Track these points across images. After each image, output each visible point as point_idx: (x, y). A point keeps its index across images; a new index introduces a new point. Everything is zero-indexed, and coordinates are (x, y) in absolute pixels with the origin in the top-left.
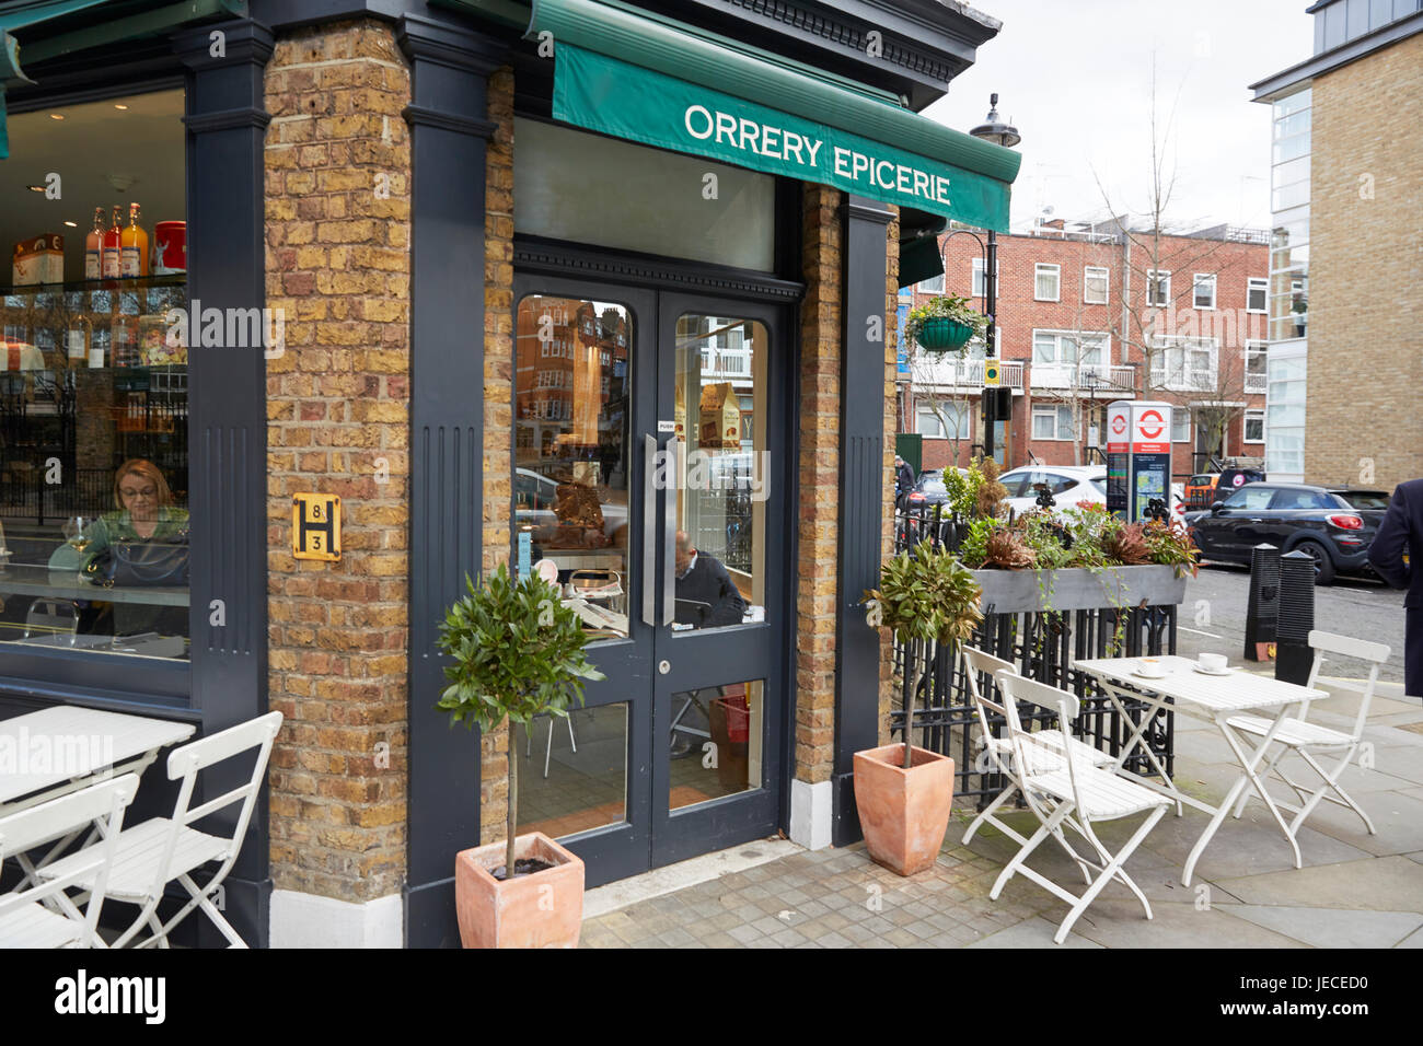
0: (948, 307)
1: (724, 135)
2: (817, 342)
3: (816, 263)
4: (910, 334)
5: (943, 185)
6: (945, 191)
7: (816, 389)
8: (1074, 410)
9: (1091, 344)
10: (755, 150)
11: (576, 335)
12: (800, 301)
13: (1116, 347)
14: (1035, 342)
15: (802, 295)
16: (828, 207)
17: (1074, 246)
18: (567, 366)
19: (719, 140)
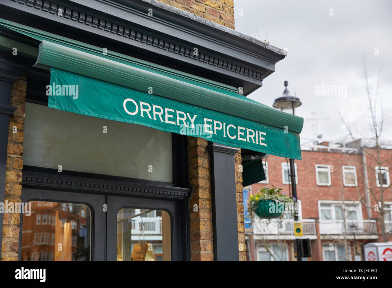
0: (271, 193)
1: (145, 113)
2: (199, 222)
3: (196, 177)
4: (251, 209)
5: (263, 136)
6: (264, 139)
7: (200, 249)
8: (346, 247)
9: (351, 209)
10: (162, 121)
11: (57, 212)
12: (189, 198)
13: (365, 209)
14: (320, 208)
15: (189, 194)
16: (201, 146)
17: (335, 155)
18: (51, 230)
19: (142, 115)
